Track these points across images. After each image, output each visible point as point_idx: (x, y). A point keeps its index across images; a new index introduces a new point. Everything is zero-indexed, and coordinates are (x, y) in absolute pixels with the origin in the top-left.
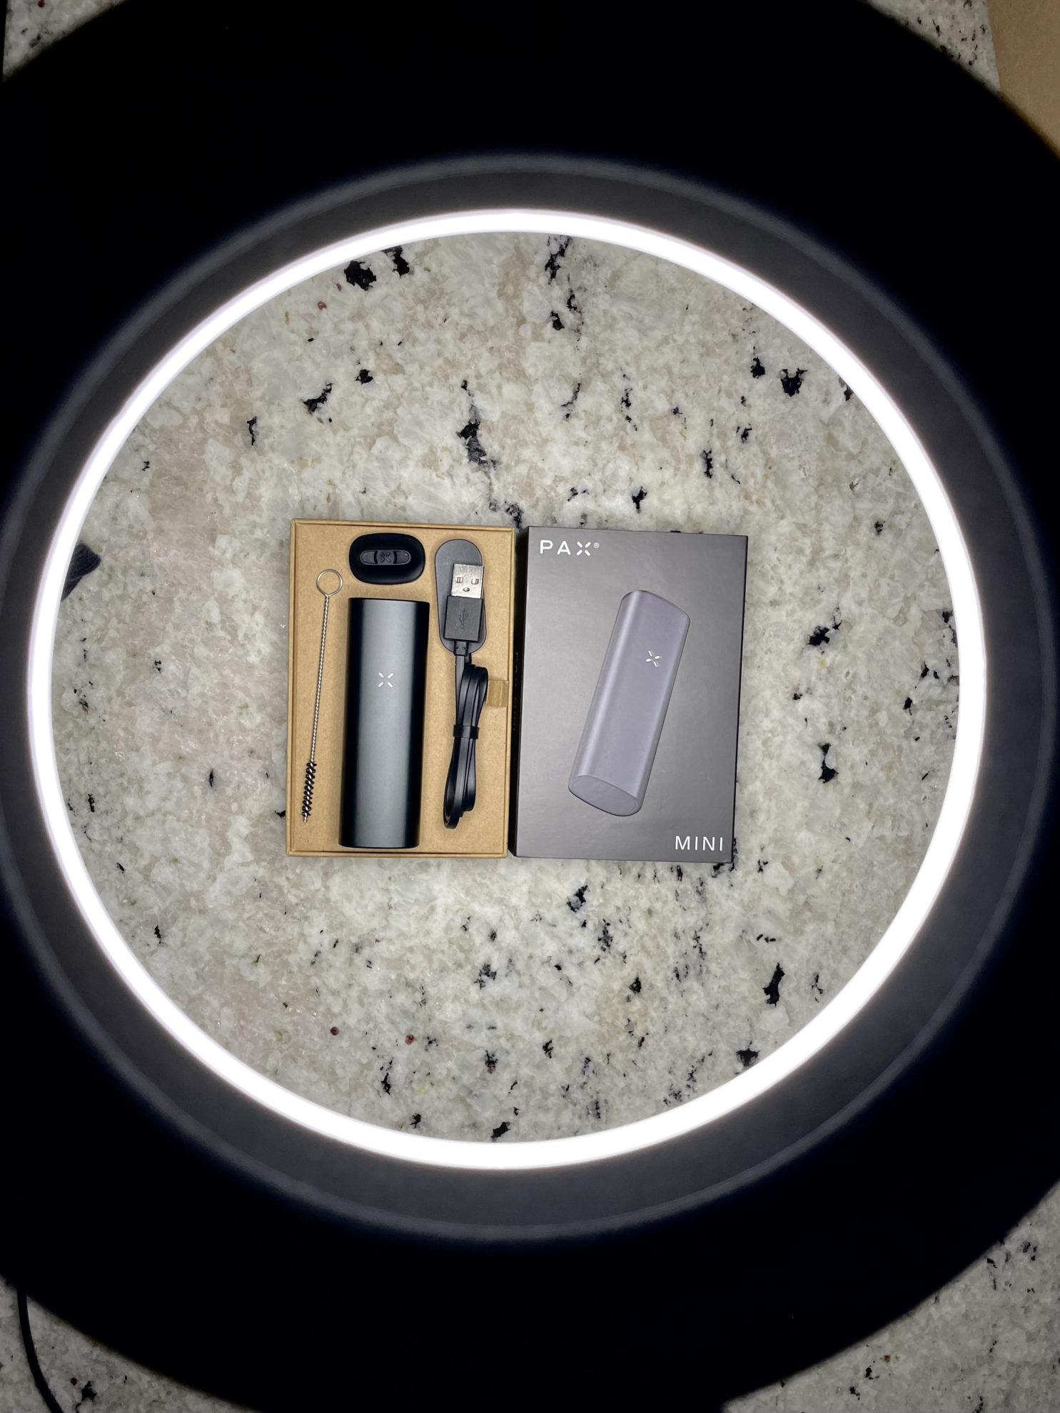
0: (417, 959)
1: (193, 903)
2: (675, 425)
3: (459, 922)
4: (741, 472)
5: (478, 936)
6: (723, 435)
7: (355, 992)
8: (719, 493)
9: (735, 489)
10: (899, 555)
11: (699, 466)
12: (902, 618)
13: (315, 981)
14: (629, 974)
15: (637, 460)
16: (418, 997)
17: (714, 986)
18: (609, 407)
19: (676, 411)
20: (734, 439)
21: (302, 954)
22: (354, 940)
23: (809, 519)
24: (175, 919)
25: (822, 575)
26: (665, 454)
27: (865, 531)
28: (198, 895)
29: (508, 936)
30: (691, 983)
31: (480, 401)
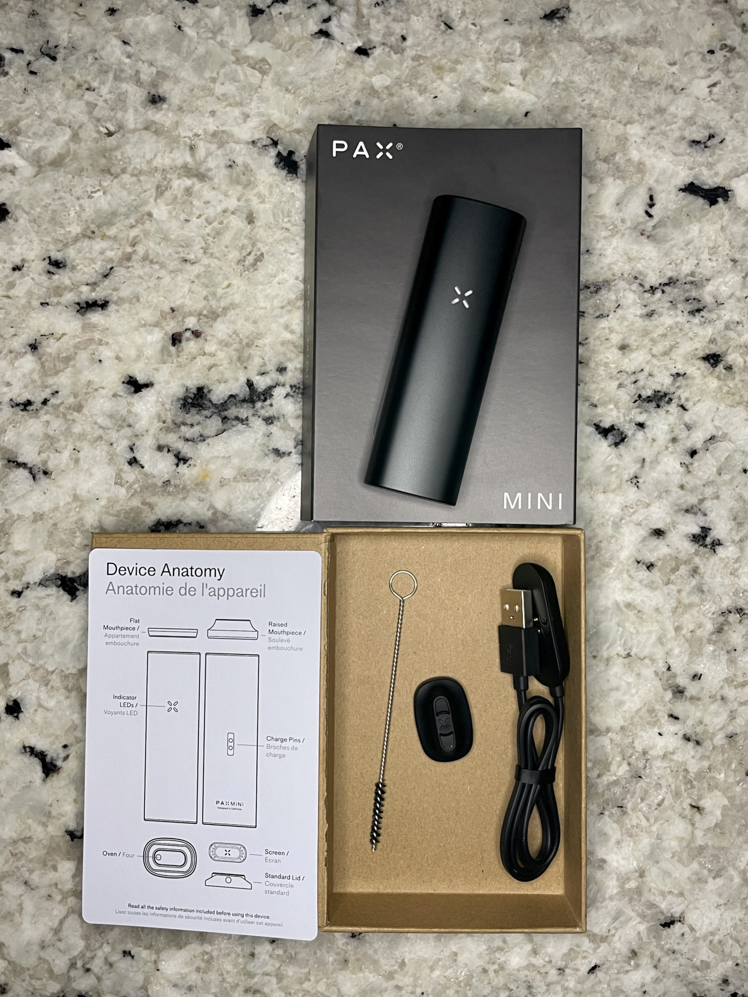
0: (688, 621)
1: (632, 884)
2: (50, 348)
3: (643, 574)
4: (99, 266)
5: (659, 550)
6: (58, 291)
7: (730, 693)
8: (125, 292)
9: (120, 272)
10: (186, 73)
11: (95, 317)
12: (261, 66)
13: (719, 739)
14: (697, 370)
15: (92, 389)
16: (734, 618)
17: (708, 267)
18: (33, 426)
19: (34, 347)
20: (63, 278)
21: (689, 756)
22: (669, 695)
23: (149, 184)
24: (651, 905)
25: (215, 163)
26: (83, 357)
27: (162, 116)
28: (623, 880)
29: (659, 515)
30: (707, 294)
31: (35, 574)
